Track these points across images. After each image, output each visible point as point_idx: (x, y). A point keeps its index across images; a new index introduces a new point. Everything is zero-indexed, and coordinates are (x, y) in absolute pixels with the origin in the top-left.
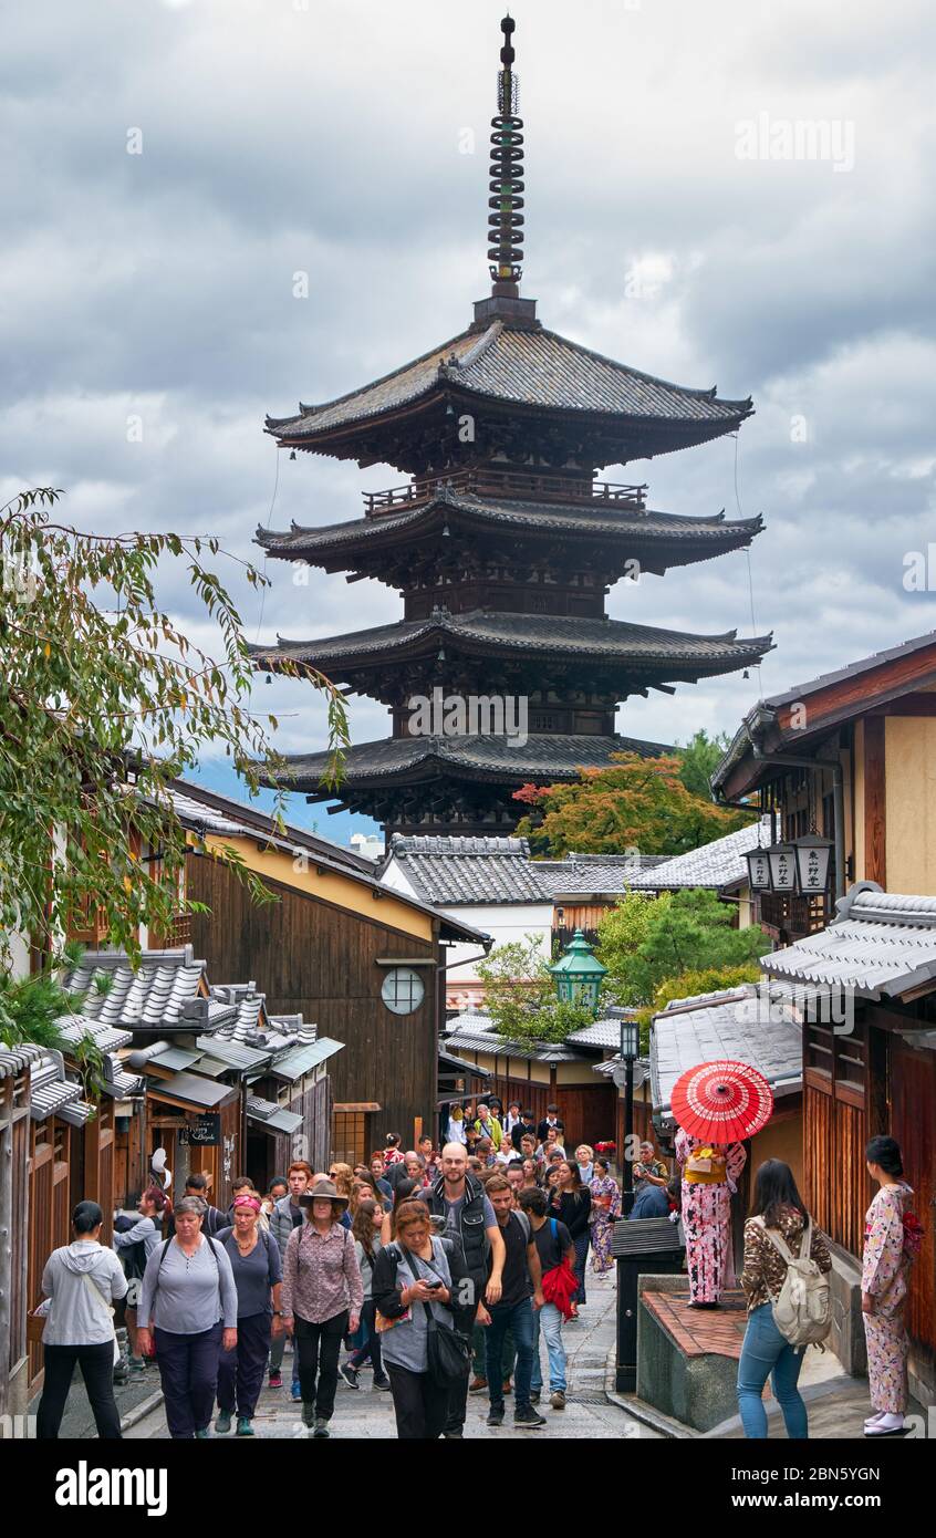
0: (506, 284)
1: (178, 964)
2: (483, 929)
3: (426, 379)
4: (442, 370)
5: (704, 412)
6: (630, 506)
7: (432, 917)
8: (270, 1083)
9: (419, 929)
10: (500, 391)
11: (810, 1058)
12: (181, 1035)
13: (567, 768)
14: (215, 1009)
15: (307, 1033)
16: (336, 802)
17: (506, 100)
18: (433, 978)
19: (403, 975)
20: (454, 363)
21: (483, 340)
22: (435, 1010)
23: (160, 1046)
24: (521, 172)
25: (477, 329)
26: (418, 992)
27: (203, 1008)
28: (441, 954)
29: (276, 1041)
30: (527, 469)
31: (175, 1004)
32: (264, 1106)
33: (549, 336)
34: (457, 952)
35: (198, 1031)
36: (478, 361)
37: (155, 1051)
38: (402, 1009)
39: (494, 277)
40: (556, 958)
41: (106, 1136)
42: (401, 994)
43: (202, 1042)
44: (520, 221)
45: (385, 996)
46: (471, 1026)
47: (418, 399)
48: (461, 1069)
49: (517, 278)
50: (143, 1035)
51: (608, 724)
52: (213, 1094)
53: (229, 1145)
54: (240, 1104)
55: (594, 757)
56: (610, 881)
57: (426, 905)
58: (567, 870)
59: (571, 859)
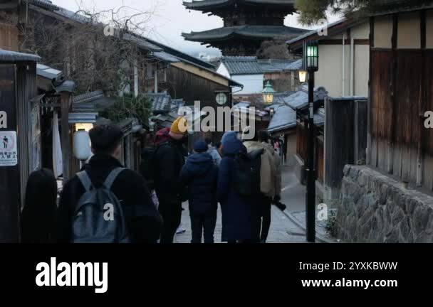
1: (164, 96)
7: (230, 80)
9: (226, 84)
12: (165, 113)
13: (270, 35)
14: (172, 106)
16: (209, 45)
18: (229, 95)
19: (221, 95)
23: (160, 115)
26: (225, 99)
27: (169, 106)
28: (230, 89)
31: (163, 105)
34: (235, 90)
35: (168, 112)
37: (158, 117)
38: (221, 103)
41: (148, 135)
42: (221, 100)
43: (170, 114)
45: (217, 100)
50: (156, 113)
51: (282, 23)
55: (278, 32)
56: (280, 67)
57: (229, 77)
58: (267, 64)
59: (270, 61)
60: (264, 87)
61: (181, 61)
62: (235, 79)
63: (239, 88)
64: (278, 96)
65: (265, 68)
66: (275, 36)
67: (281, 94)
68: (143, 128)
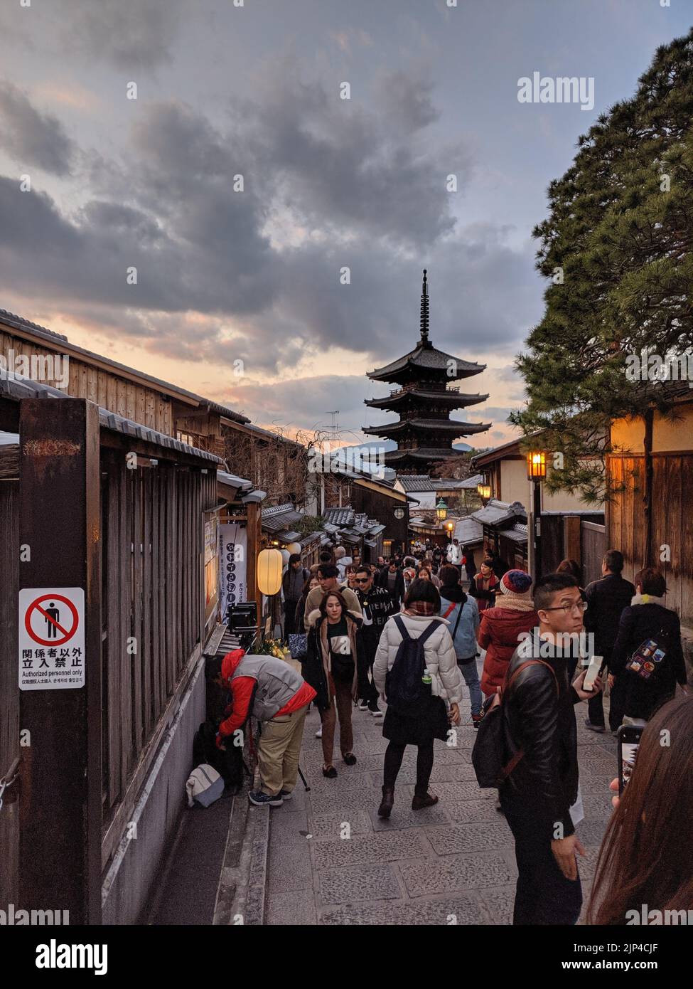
0: (425, 338)
1: (349, 510)
2: (418, 499)
3: (406, 362)
4: (409, 360)
5: (474, 368)
6: (455, 393)
7: (406, 496)
8: (369, 536)
9: (403, 500)
10: (423, 365)
11: (485, 534)
12: (350, 526)
13: (440, 457)
14: (357, 520)
15: (377, 524)
17: (424, 291)
18: (406, 510)
19: (399, 510)
20: (412, 358)
21: (418, 352)
22: (407, 517)
23: (345, 529)
24: (428, 309)
25: (417, 349)
26: (403, 514)
27: (354, 520)
28: (407, 505)
29: (370, 526)
30: (430, 384)
31: (348, 519)
32: (368, 541)
33: (435, 350)
34: (412, 505)
35: (353, 525)
36: (417, 358)
38: (399, 518)
39: (422, 335)
40: (436, 505)
42: (399, 514)
43: (354, 528)
44: (428, 317)
45: (395, 514)
46: (416, 521)
47: (403, 367)
48: (414, 532)
49: (427, 335)
50: (342, 526)
51: (450, 446)
52: (357, 539)
53: (360, 550)
54: (362, 541)
55: (447, 454)
56: (450, 485)
57: (404, 493)
58: (439, 482)
59: (440, 480)
60: (437, 504)
61: (363, 479)
62: (411, 495)
63: (417, 504)
64: (450, 512)
65: (436, 486)
66: (446, 458)
67: (452, 510)
68: (331, 541)
